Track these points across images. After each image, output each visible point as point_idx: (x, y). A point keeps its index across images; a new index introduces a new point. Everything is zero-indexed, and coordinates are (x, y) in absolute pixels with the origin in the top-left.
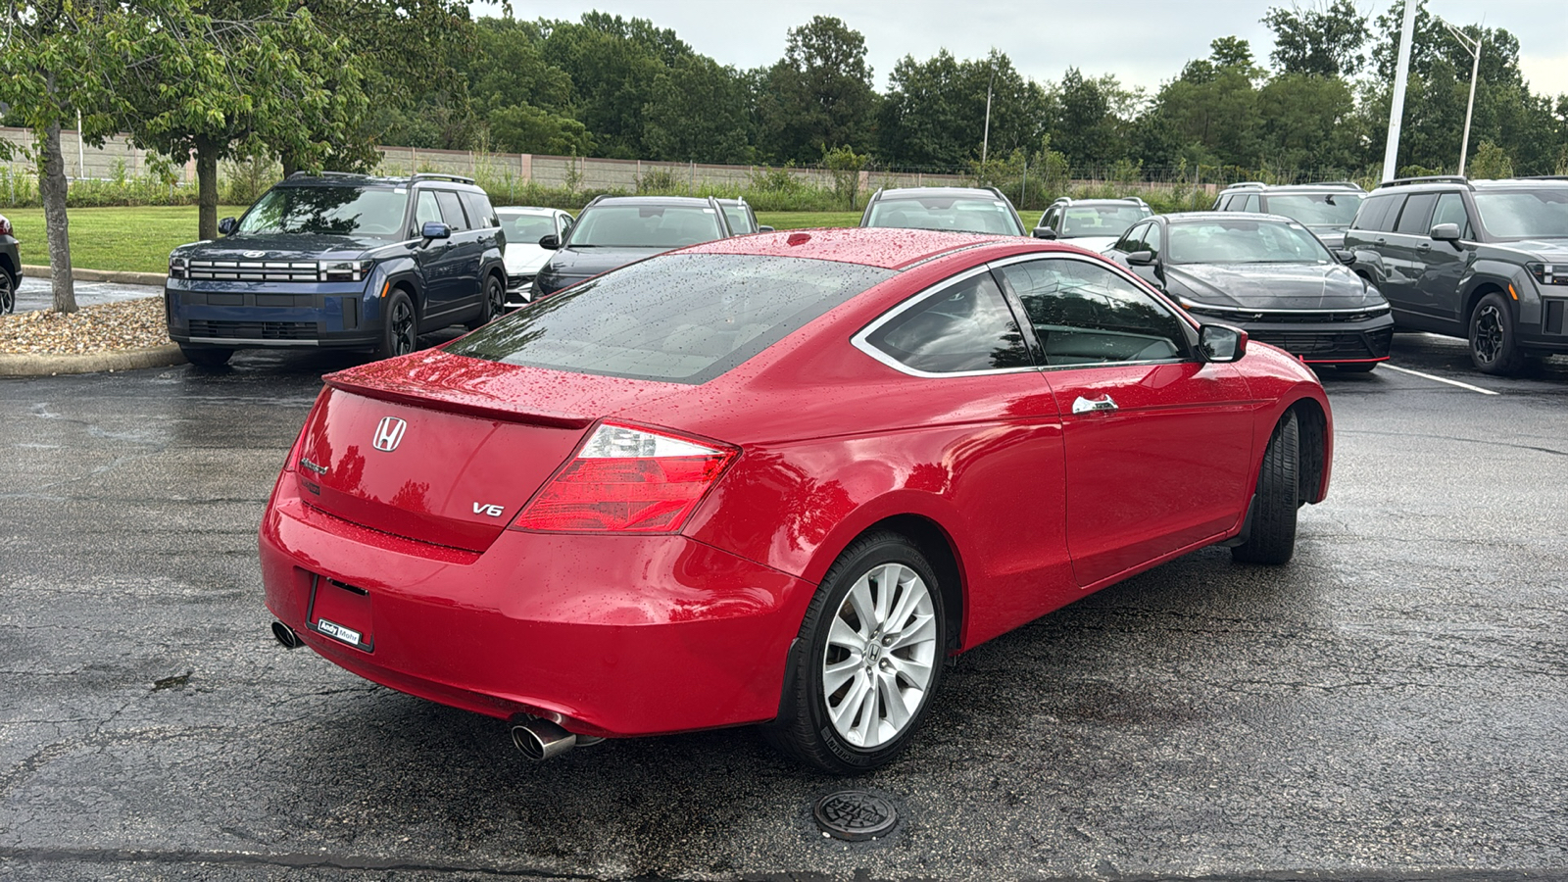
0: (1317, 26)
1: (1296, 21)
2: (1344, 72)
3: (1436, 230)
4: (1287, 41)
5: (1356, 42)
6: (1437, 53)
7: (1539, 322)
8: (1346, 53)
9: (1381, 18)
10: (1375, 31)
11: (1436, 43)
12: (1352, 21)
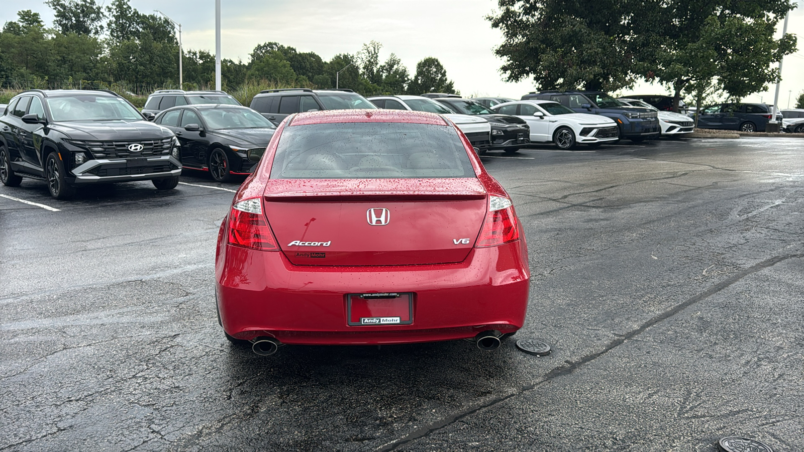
0: (76, 8)
1: (64, 5)
2: (94, 33)
4: (61, 15)
5: (98, 18)
6: (138, 27)
8: (94, 24)
9: (108, 7)
10: (106, 13)
11: (136, 22)
12: (94, 7)
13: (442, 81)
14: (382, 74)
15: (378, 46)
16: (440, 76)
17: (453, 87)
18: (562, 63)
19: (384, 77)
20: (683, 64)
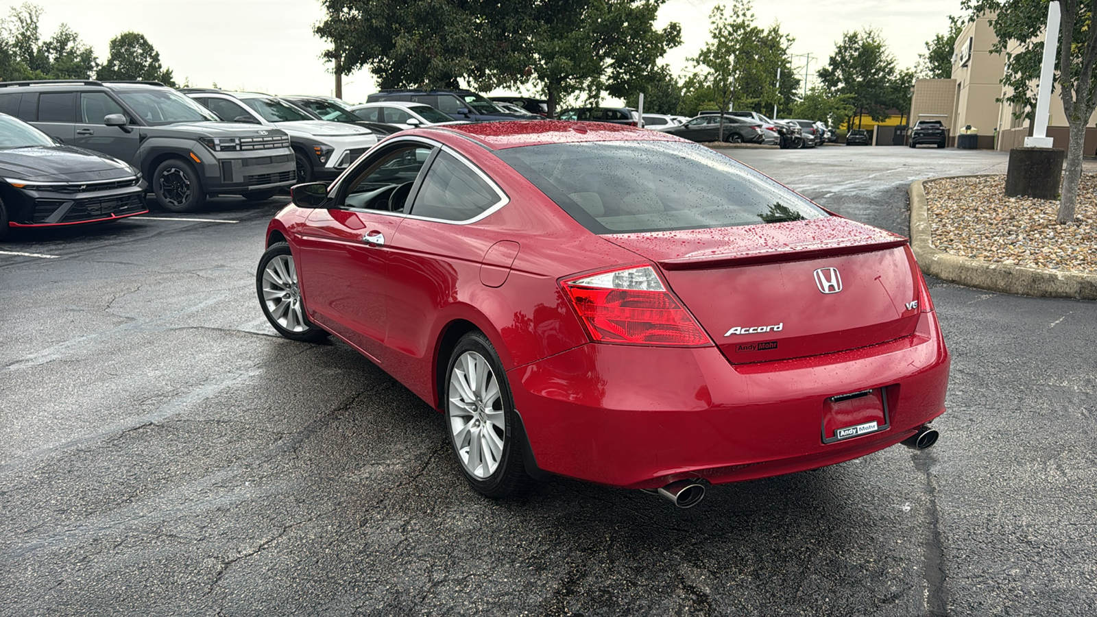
3: (108, 119)
7: (219, 176)
13: (154, 68)
14: (48, 56)
15: (37, 11)
16: (149, 60)
17: (172, 78)
18: (421, 50)
19: (52, 60)
20: (569, 58)
